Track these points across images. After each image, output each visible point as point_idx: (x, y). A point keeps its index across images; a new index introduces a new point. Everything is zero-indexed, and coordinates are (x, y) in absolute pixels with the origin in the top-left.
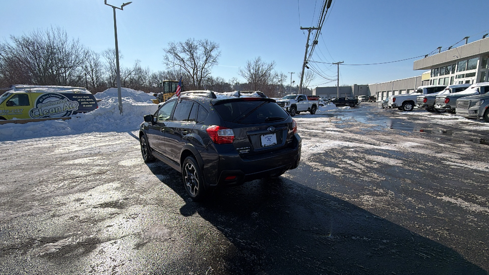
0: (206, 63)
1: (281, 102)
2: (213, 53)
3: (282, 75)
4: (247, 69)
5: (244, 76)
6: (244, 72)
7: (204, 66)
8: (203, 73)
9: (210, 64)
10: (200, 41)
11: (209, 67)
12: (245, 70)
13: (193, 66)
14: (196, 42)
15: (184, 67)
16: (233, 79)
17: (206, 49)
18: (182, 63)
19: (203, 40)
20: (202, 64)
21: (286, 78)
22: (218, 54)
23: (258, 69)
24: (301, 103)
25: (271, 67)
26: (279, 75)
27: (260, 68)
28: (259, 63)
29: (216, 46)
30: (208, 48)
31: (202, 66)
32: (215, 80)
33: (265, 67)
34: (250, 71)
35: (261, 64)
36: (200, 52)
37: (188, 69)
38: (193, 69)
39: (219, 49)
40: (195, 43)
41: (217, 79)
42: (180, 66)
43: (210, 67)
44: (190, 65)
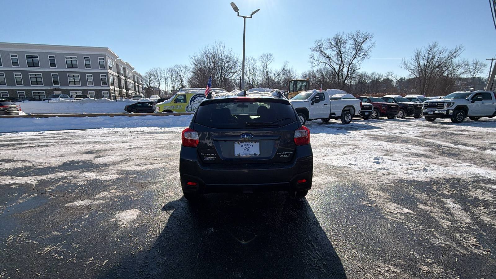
0: (355, 58)
1: (438, 102)
2: (365, 46)
3: (477, 64)
4: (415, 59)
5: (407, 68)
6: (409, 64)
7: (352, 61)
8: (350, 69)
9: (359, 58)
10: (350, 33)
11: (358, 61)
12: (411, 61)
13: (340, 62)
14: (346, 35)
15: (330, 65)
16: (388, 74)
17: (355, 41)
18: (328, 60)
19: (353, 33)
20: (350, 59)
21: (484, 68)
22: (371, 46)
23: (433, 58)
24: (477, 103)
25: (454, 54)
26: (470, 64)
27: (436, 58)
28: (435, 50)
29: (369, 37)
30: (358, 41)
31: (349, 62)
32: (370, 76)
33: (445, 55)
34: (418, 62)
35: (438, 51)
36: (349, 47)
37: (334, 66)
38: (339, 65)
39: (373, 40)
40: (344, 38)
41: (372, 74)
42: (325, 64)
43: (360, 62)
44: (336, 61)
